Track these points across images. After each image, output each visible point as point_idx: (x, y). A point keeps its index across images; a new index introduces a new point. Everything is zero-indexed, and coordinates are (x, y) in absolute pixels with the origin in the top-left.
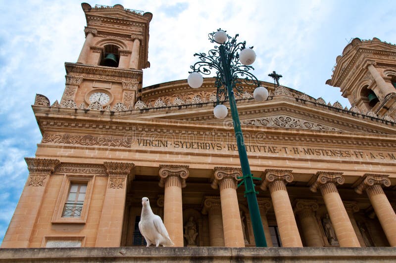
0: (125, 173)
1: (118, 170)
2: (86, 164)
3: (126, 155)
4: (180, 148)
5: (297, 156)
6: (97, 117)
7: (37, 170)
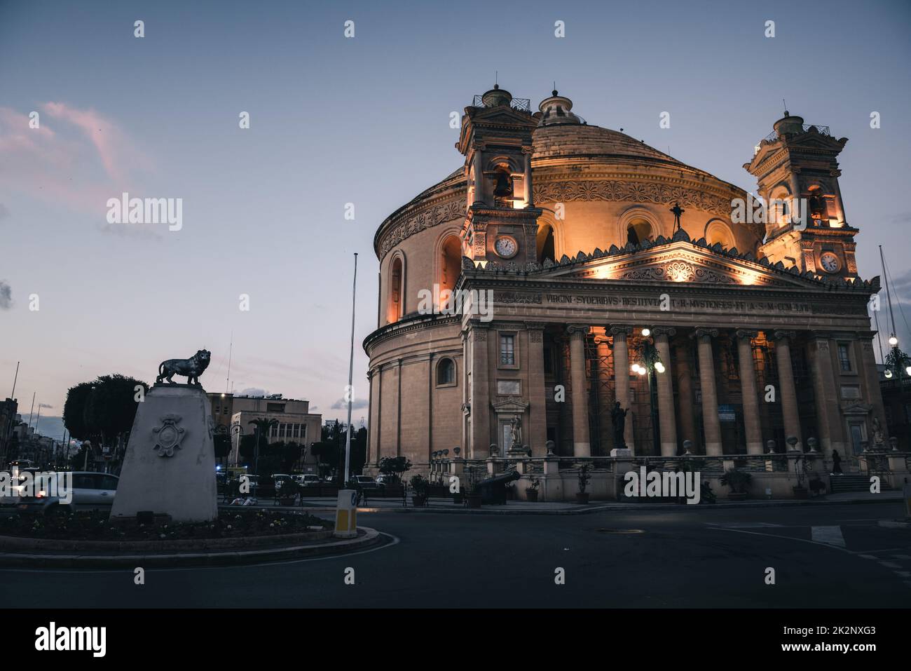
0: (541, 330)
1: (536, 327)
2: (512, 322)
3: (539, 312)
4: (582, 303)
5: (683, 309)
6: (513, 277)
7: (478, 327)
